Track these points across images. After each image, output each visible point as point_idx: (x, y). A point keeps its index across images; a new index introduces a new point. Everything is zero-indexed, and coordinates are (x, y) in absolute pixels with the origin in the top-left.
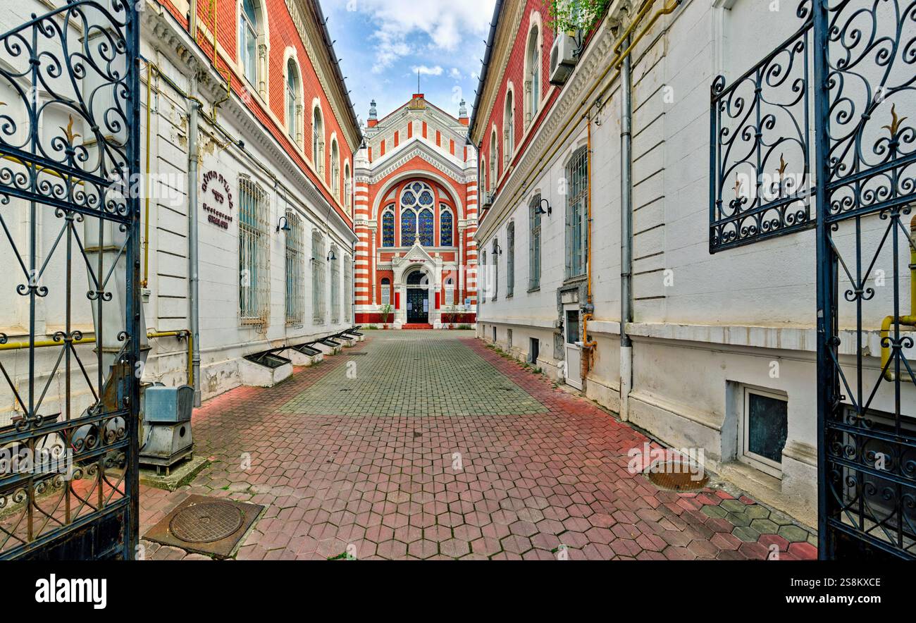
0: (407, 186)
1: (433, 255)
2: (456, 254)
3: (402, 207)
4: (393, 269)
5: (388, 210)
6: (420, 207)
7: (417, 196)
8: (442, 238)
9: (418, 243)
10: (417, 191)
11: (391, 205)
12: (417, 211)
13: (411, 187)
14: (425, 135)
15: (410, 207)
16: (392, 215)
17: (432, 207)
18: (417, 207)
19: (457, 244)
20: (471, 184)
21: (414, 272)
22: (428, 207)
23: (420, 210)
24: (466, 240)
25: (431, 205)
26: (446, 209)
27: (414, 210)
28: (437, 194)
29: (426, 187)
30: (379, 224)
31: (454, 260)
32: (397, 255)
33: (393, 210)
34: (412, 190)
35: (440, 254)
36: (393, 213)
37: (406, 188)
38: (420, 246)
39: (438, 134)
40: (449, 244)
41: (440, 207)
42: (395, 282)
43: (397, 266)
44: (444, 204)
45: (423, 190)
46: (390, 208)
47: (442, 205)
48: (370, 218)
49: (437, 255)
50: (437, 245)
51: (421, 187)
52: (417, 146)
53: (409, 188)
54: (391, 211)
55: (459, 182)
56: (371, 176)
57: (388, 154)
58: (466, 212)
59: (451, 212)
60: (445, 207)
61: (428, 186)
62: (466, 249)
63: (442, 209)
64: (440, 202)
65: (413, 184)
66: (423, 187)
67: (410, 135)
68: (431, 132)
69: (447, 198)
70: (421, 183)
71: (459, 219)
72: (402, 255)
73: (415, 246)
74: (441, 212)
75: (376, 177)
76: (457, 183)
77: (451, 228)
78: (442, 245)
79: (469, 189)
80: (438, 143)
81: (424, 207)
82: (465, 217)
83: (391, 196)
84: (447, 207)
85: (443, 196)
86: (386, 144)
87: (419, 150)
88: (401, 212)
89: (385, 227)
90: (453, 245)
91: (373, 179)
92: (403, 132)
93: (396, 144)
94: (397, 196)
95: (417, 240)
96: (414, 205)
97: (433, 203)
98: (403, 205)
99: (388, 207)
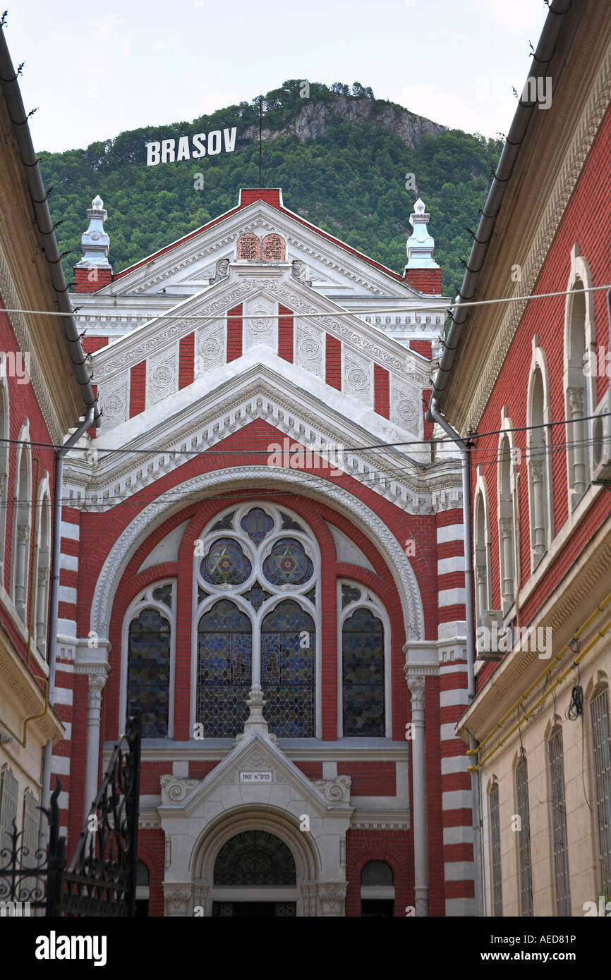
0: (219, 517)
1: (313, 771)
2: (401, 770)
3: (203, 594)
4: (166, 825)
5: (151, 601)
6: (268, 595)
7: (257, 554)
8: (350, 710)
9: (256, 728)
10: (257, 537)
11: (160, 584)
12: (257, 606)
13: (236, 521)
14: (286, 352)
15: (231, 592)
16: (165, 621)
17: (310, 594)
18: (257, 596)
19: (400, 733)
20: (453, 517)
21: (241, 837)
22: (296, 593)
23: (267, 605)
24: (435, 716)
25: (307, 586)
26: (362, 602)
27: (246, 605)
28: (328, 548)
29: (289, 524)
30: (114, 656)
31: (393, 793)
32: (181, 768)
33: (167, 601)
34: (237, 533)
35: (343, 768)
36: (169, 613)
37: (218, 527)
38: (267, 738)
39: (333, 347)
40: (374, 728)
41: (340, 594)
42: (170, 878)
43: (181, 814)
44: (353, 585)
45: (277, 532)
46: (157, 594)
47: (345, 587)
48: (83, 632)
49: (330, 769)
50: (329, 735)
51: (271, 524)
52: (260, 388)
53: (226, 524)
54: (160, 605)
55: (409, 511)
56: (89, 486)
57: (156, 411)
58: (435, 616)
59: (380, 611)
60: (357, 595)
61: (295, 518)
62: (435, 749)
63: (346, 602)
64: (339, 577)
65: (241, 511)
66: (279, 521)
67: (234, 351)
68: (309, 340)
69: (362, 561)
70: (273, 510)
71: (411, 641)
72: (199, 771)
73: (245, 739)
74: (344, 613)
75: (111, 488)
76: (401, 512)
77: (381, 669)
78: (350, 731)
79: (446, 534)
80: (333, 378)
81: (282, 593)
82: (432, 633)
83: (165, 553)
84: (365, 592)
85: (349, 553)
86: (149, 376)
87: (266, 402)
88: (199, 610)
89: (136, 663)
90: (389, 733)
91: (100, 493)
92: (213, 337)
93: (186, 377)
94: (186, 549)
95: (256, 715)
96: (247, 585)
97: (316, 578)
98: (206, 586)
99: (149, 592)
